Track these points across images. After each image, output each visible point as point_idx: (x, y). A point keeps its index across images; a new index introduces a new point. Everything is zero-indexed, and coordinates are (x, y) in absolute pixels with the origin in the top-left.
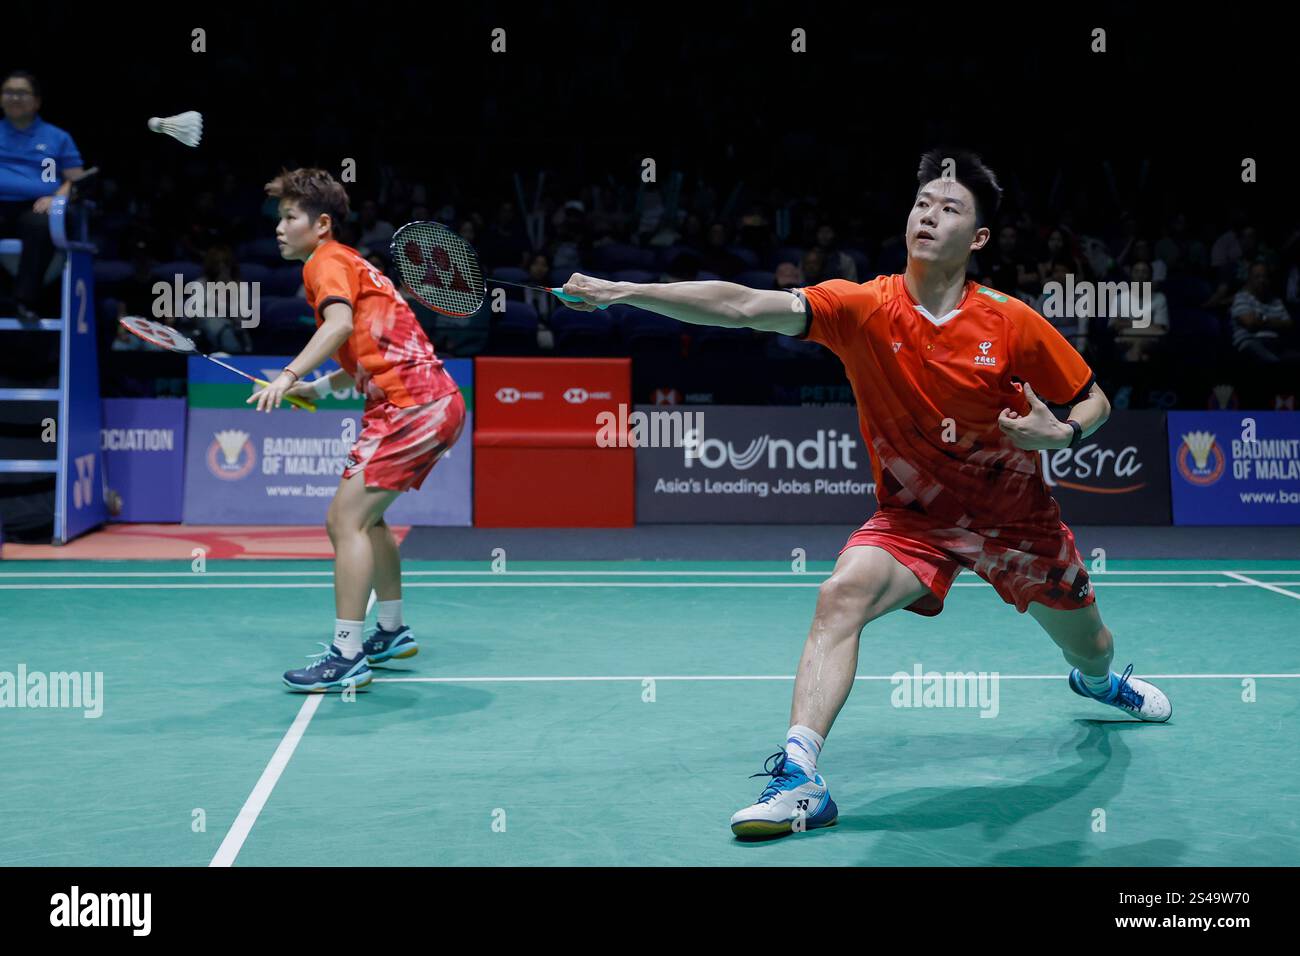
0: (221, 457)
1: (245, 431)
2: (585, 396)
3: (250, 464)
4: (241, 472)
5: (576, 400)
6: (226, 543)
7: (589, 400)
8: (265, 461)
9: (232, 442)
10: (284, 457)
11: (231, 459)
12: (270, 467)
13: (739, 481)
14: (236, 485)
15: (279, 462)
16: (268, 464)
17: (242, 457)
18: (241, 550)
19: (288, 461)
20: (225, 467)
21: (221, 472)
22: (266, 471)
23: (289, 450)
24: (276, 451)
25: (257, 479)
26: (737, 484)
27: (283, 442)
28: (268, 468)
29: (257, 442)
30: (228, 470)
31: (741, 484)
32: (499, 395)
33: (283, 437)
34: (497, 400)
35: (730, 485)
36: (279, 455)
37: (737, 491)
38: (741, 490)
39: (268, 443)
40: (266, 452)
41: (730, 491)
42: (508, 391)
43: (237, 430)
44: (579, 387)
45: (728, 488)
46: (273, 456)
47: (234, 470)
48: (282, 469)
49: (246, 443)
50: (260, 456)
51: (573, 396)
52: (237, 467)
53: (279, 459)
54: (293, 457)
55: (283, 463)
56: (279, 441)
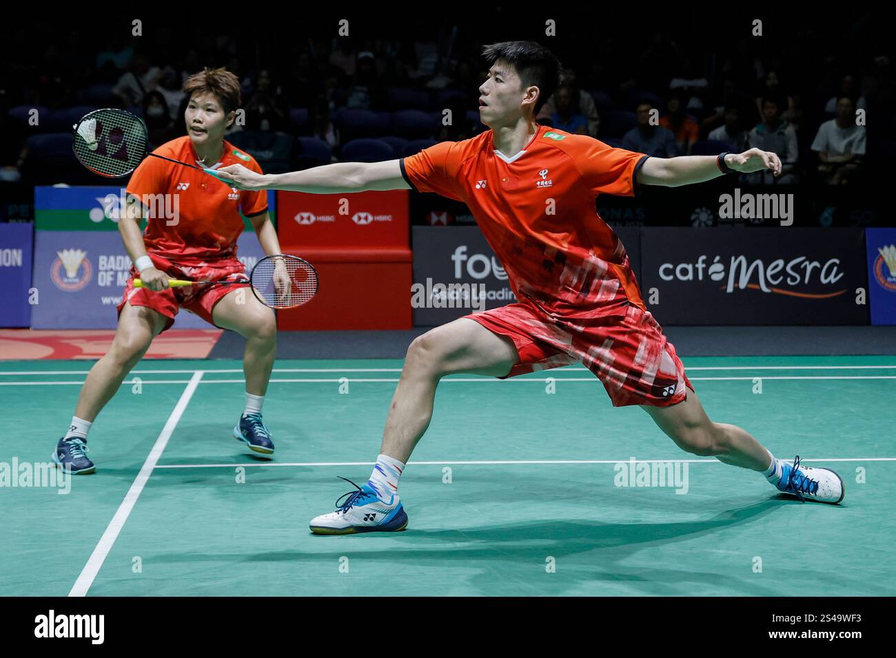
0: (63, 272)
1: (83, 250)
2: (370, 218)
3: (87, 277)
4: (81, 284)
5: (363, 222)
6: (68, 346)
7: (374, 222)
8: (100, 274)
9: (72, 259)
10: (116, 272)
11: (72, 274)
12: (105, 280)
13: (501, 290)
14: (75, 295)
15: (112, 276)
16: (102, 276)
17: (80, 272)
18: (79, 351)
19: (120, 275)
20: (66, 280)
21: (63, 285)
22: (101, 284)
23: (120, 266)
24: (109, 267)
25: (94, 290)
26: (499, 292)
27: (116, 259)
28: (102, 281)
29: (93, 259)
30: (69, 283)
31: (503, 292)
32: (297, 218)
33: (116, 255)
34: (296, 222)
35: (494, 293)
36: (112, 270)
37: (500, 298)
38: (503, 298)
39: (102, 260)
40: (101, 268)
41: (494, 298)
42: (305, 215)
43: (76, 249)
44: (365, 212)
45: (492, 295)
46: (106, 271)
47: (74, 283)
48: (114, 282)
49: (84, 260)
50: (96, 271)
51: (360, 218)
52: (77, 280)
53: (112, 273)
54: (123, 271)
55: (115, 276)
56: (112, 258)
